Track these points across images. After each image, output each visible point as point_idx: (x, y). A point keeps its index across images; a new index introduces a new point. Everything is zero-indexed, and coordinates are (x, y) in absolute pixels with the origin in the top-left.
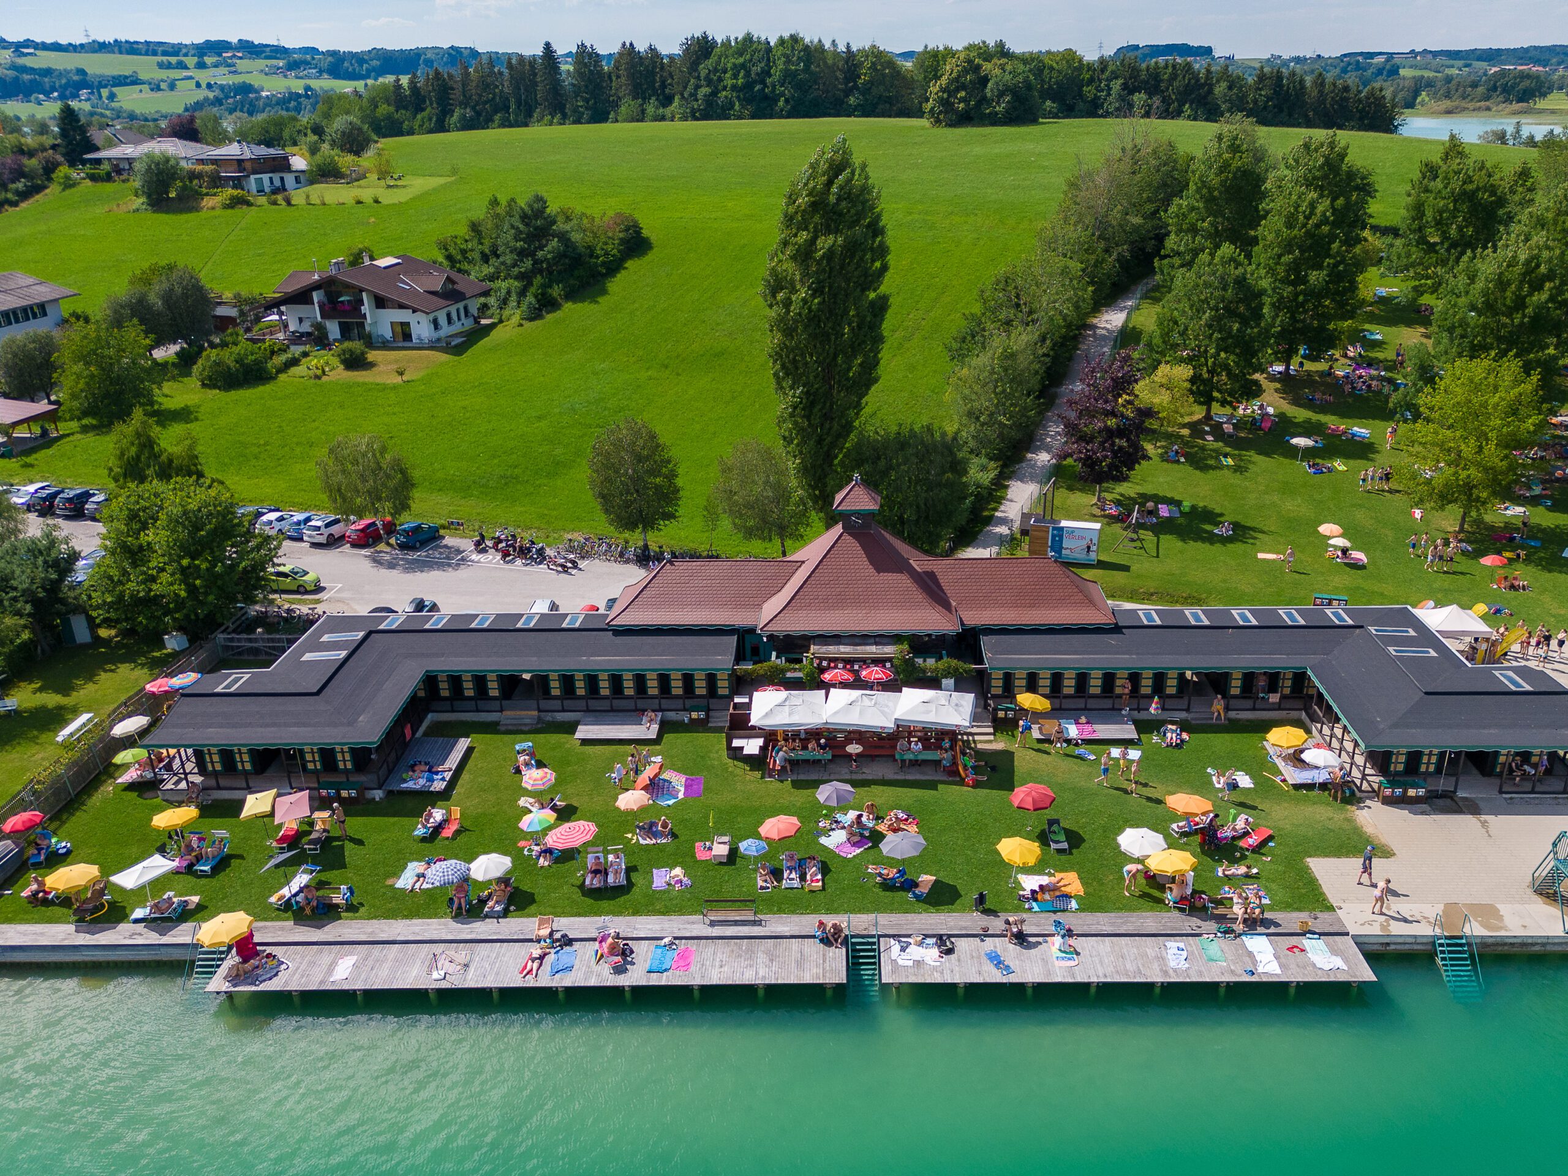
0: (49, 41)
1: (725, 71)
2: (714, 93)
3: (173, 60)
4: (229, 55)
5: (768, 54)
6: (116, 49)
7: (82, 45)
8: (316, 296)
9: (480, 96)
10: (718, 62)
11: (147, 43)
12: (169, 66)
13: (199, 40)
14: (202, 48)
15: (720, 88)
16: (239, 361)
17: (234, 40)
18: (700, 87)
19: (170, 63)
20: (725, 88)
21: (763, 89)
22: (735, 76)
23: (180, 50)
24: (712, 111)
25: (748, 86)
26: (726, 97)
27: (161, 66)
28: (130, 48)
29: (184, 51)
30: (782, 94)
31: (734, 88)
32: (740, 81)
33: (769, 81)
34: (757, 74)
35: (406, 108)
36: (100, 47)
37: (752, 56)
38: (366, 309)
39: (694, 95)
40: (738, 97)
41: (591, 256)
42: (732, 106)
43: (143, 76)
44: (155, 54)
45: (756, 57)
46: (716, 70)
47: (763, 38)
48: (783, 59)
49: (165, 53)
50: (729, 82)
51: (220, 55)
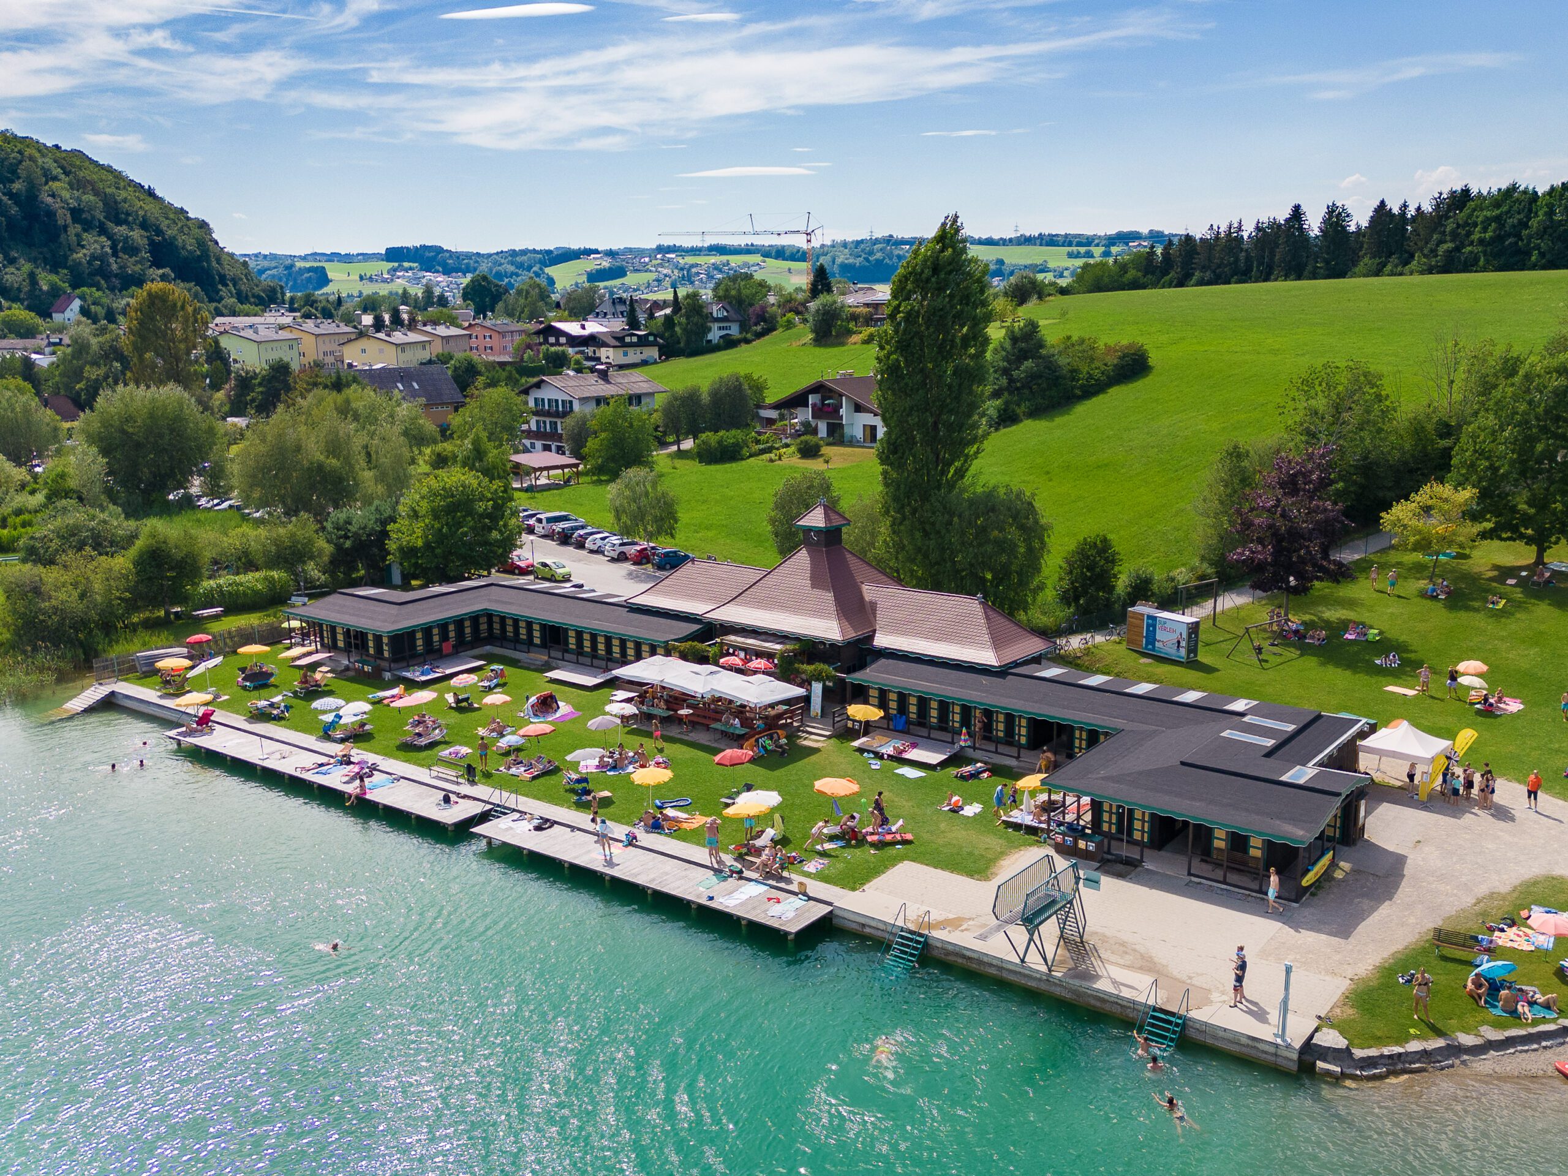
0: (984, 237)
1: (1475, 225)
2: (1458, 249)
3: (1082, 250)
4: (1136, 244)
5: (1530, 204)
6: (1038, 242)
7: (1011, 240)
8: (812, 399)
9: (1223, 259)
10: (1470, 216)
11: (1066, 235)
12: (1078, 256)
13: (1112, 231)
14: (1114, 239)
15: (1467, 242)
16: (720, 442)
17: (1145, 231)
18: (1445, 242)
19: (1079, 253)
20: (1472, 243)
21: (1516, 243)
22: (1485, 230)
23: (1093, 240)
24: (1450, 265)
25: (1499, 239)
26: (1471, 252)
27: (1070, 255)
28: (1051, 241)
29: (1096, 241)
30: (1538, 247)
31: (1481, 241)
32: (1488, 235)
33: (1525, 233)
34: (1514, 226)
35: (1153, 273)
36: (1026, 241)
37: (1511, 207)
38: (843, 411)
39: (1434, 252)
40: (1485, 253)
41: (1073, 379)
42: (1476, 260)
43: (1051, 265)
44: (1070, 244)
45: (1515, 208)
46: (1466, 224)
47: (1531, 188)
48: (1546, 209)
49: (1079, 244)
50: (1475, 237)
51: (1127, 244)
